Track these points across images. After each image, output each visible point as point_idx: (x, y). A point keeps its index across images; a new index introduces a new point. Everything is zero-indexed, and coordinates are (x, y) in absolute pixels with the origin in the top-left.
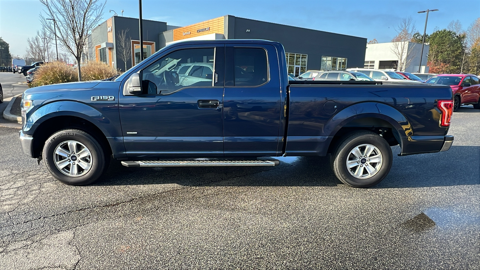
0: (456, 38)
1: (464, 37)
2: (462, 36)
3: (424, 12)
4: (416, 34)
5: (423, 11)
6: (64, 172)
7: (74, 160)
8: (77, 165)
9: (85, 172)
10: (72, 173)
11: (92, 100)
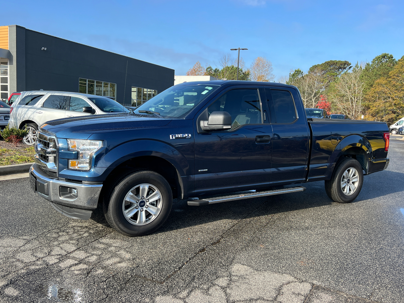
0: (242, 75)
1: (248, 75)
2: (247, 73)
3: (236, 50)
4: (209, 68)
5: (235, 48)
6: (132, 222)
7: (142, 206)
8: (146, 211)
9: (153, 218)
10: (140, 222)
11: (171, 138)
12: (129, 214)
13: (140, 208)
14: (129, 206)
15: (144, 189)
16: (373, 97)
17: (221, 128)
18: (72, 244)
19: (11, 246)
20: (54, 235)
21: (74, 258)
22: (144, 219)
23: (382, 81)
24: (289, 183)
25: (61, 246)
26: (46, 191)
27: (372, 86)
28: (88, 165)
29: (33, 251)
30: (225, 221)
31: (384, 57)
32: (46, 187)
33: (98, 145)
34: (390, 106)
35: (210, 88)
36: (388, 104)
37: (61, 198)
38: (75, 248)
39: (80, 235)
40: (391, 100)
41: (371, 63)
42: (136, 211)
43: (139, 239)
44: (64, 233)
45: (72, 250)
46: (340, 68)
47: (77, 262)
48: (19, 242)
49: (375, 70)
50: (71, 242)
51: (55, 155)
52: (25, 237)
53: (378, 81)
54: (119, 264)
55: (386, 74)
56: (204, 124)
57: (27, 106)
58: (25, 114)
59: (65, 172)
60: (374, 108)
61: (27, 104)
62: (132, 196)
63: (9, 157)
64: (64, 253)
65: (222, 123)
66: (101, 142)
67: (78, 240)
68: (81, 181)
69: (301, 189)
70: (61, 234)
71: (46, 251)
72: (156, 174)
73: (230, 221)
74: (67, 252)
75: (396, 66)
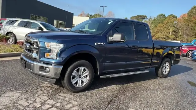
6: (75, 85)
7: (80, 78)
8: (82, 80)
9: (85, 84)
10: (79, 86)
11: (96, 44)
12: (74, 82)
13: (79, 79)
14: (74, 77)
15: (81, 70)
16: (156, 31)
17: (120, 41)
18: (46, 96)
19: (14, 96)
20: (35, 91)
21: (48, 104)
22: (81, 84)
23: (161, 25)
24: (143, 68)
25: (40, 97)
26: (32, 69)
27: (156, 27)
28: (56, 56)
29: (27, 99)
30: (115, 85)
31: (161, 15)
32: (32, 66)
33: (61, 46)
34: (163, 35)
35: (112, 21)
36: (162, 35)
37: (41, 73)
38: (48, 98)
39: (48, 91)
40: (163, 33)
41: (156, 17)
42: (77, 80)
43: (78, 94)
44: (39, 90)
45: (46, 99)
46: (143, 18)
47: (51, 106)
48: (18, 94)
49: (158, 20)
50: (44, 94)
51: (37, 50)
52: (20, 92)
53: (159, 25)
54: (73, 108)
55: (162, 22)
56: (110, 38)
57: (9, 25)
58: (9, 29)
59: (42, 59)
60: (157, 36)
61: (9, 24)
62: (76, 73)
63: (3, 49)
64: (43, 101)
65: (120, 39)
66: (63, 45)
67: (47, 94)
68: (52, 64)
69: (148, 71)
70: (38, 90)
71: (33, 100)
72: (88, 62)
73: (117, 85)
74: (44, 100)
75: (166, 19)
